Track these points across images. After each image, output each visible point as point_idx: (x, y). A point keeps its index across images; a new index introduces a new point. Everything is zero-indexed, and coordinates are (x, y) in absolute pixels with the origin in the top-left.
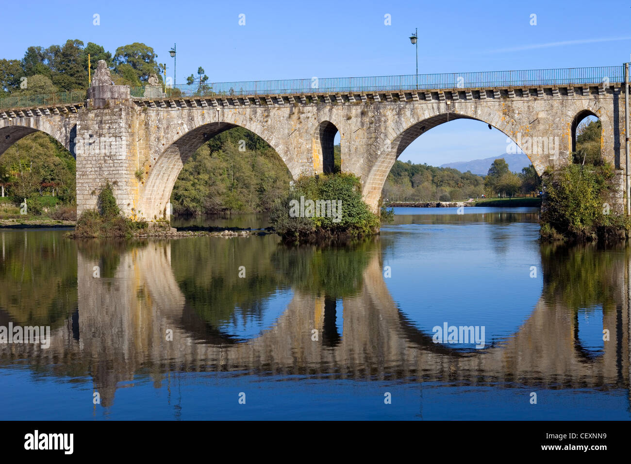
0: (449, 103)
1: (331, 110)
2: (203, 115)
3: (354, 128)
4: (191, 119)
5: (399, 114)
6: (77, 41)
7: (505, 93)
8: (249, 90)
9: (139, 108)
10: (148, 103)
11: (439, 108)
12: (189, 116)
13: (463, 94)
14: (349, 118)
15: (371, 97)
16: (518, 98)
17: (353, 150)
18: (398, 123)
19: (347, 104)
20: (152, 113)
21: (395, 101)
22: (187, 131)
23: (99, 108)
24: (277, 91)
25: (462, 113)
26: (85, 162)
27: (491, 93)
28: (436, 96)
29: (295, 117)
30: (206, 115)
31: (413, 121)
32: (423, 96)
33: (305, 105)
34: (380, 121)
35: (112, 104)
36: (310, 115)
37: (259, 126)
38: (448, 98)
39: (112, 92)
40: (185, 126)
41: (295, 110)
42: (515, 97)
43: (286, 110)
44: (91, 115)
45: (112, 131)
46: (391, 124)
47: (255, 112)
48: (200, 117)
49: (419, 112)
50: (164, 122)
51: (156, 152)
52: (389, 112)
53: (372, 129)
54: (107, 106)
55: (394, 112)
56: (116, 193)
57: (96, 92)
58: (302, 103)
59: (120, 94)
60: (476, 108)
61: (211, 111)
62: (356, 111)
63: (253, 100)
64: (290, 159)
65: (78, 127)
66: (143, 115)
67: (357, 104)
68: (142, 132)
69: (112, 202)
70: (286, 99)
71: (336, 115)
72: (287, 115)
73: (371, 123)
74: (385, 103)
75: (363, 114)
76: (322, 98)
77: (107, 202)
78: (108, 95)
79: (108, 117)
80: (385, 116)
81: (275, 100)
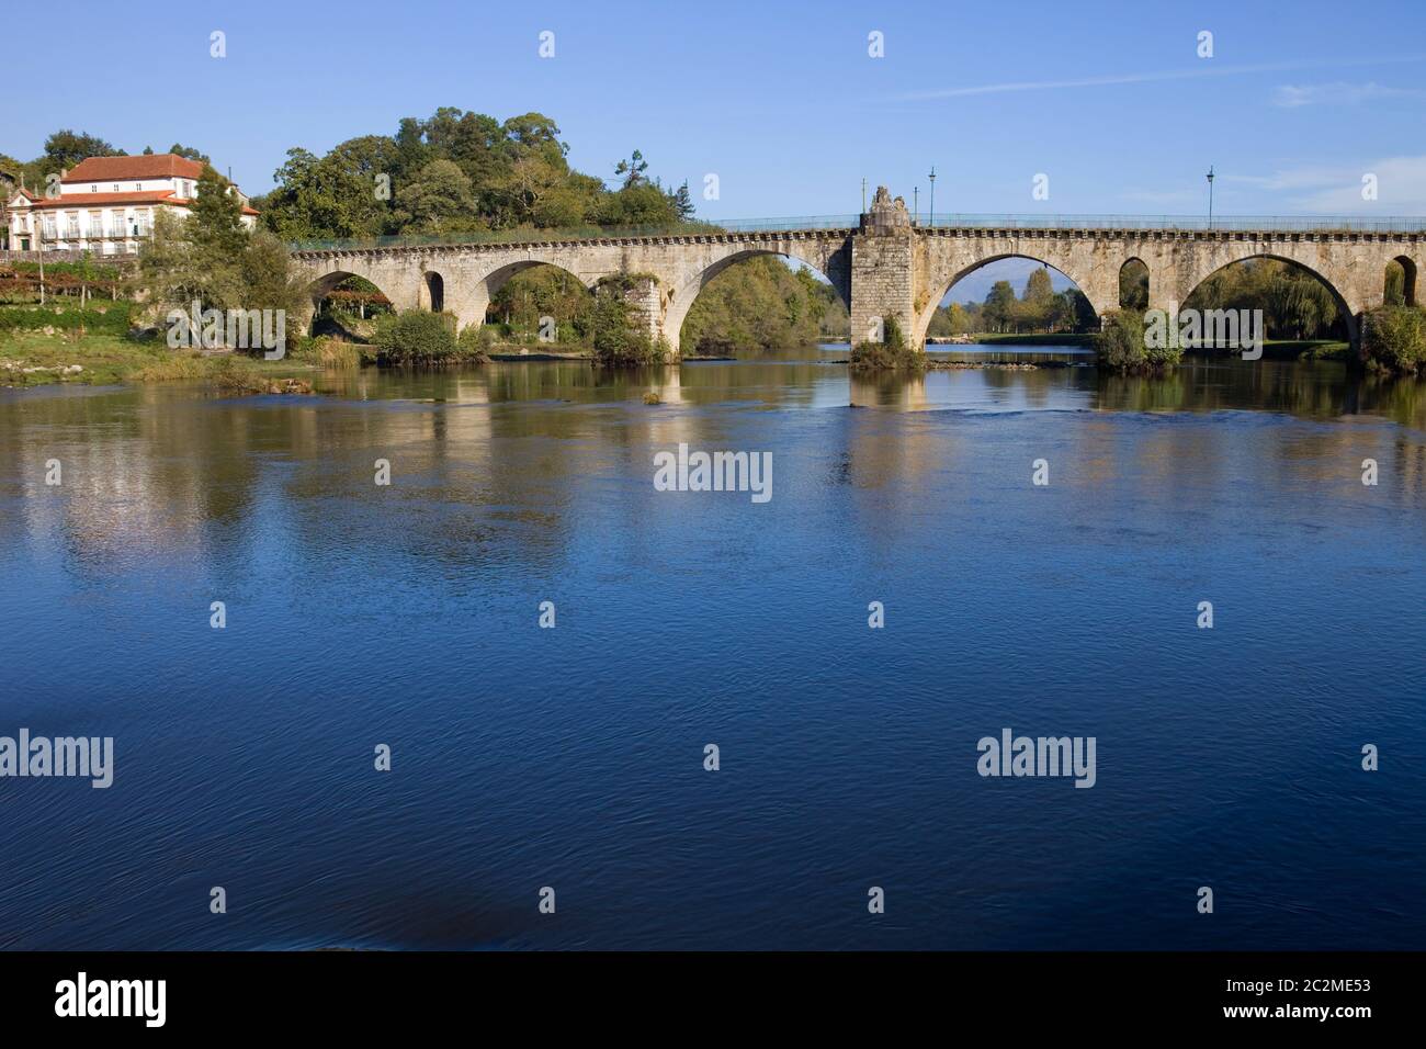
0: (1266, 244)
1: (1139, 247)
2: (993, 246)
3: (1164, 265)
4: (981, 250)
5: (1213, 253)
6: (452, 109)
7: (1325, 237)
8: (1053, 226)
9: (918, 236)
10: (930, 232)
11: (1255, 248)
12: (977, 246)
13: (1281, 237)
14: (1160, 255)
15: (1185, 235)
16: (1337, 242)
17: (1162, 287)
18: (1211, 262)
19: (1158, 241)
20: (933, 241)
21: (1209, 240)
22: (974, 261)
23: (880, 235)
24: (1084, 226)
25: (1278, 254)
26: (861, 291)
27: (1310, 237)
28: (1254, 237)
29: (1101, 251)
30: (997, 247)
31: (1228, 261)
32: (1240, 237)
33: (1112, 240)
34: (1192, 259)
35: (896, 232)
36: (1116, 250)
37: (1058, 260)
38: (1264, 239)
39: (895, 220)
40: (972, 257)
41: (1101, 245)
42: (1334, 242)
43: (1090, 244)
44: (871, 243)
45: (897, 260)
46: (1204, 262)
47: (1055, 245)
48: (990, 249)
49: (1235, 252)
50: (947, 251)
51: (936, 282)
52: (1202, 251)
53: (1184, 267)
54: (889, 233)
55: (1208, 251)
56: (900, 324)
57: (877, 219)
58: (1108, 238)
59: (903, 222)
60: (1293, 250)
61: (1003, 243)
62: (1167, 248)
63: (1054, 234)
64: (1092, 294)
65: (854, 255)
66: (922, 244)
67: (1168, 242)
68: (920, 262)
69: (898, 332)
70: (1092, 234)
71: (1146, 252)
72: (1091, 250)
73: (1183, 261)
74: (1199, 242)
75: (1175, 251)
76: (1132, 235)
77: (890, 330)
78: (890, 223)
79: (892, 246)
80: (1198, 254)
81: (1079, 234)
